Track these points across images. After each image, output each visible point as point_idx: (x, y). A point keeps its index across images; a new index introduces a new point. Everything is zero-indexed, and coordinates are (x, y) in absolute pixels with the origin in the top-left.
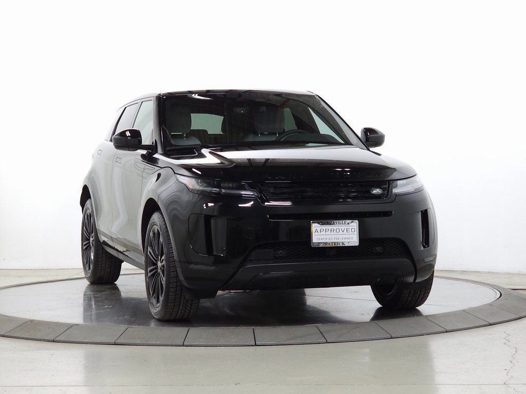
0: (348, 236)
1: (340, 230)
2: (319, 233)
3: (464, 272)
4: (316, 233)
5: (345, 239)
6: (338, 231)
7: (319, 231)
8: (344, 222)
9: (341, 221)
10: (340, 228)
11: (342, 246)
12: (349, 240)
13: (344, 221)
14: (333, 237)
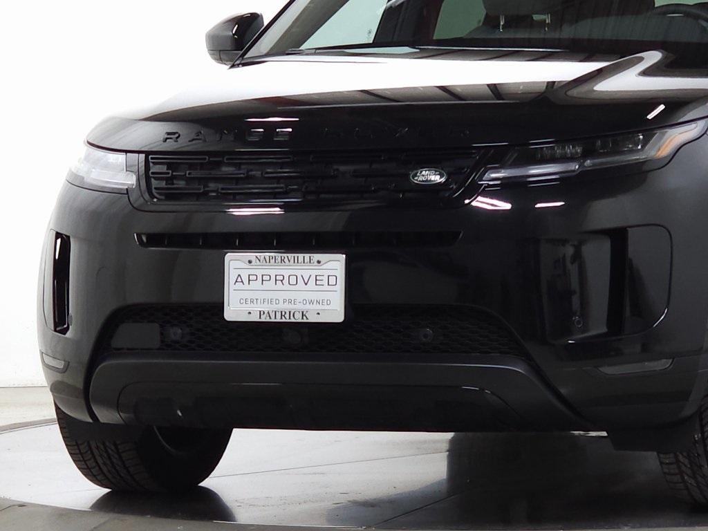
0: (320, 296)
1: (300, 279)
2: (246, 286)
4: (239, 285)
5: (311, 302)
6: (293, 280)
7: (246, 281)
8: (307, 259)
9: (301, 256)
10: (298, 273)
11: (300, 320)
12: (319, 307)
13: (307, 256)
14: (281, 296)
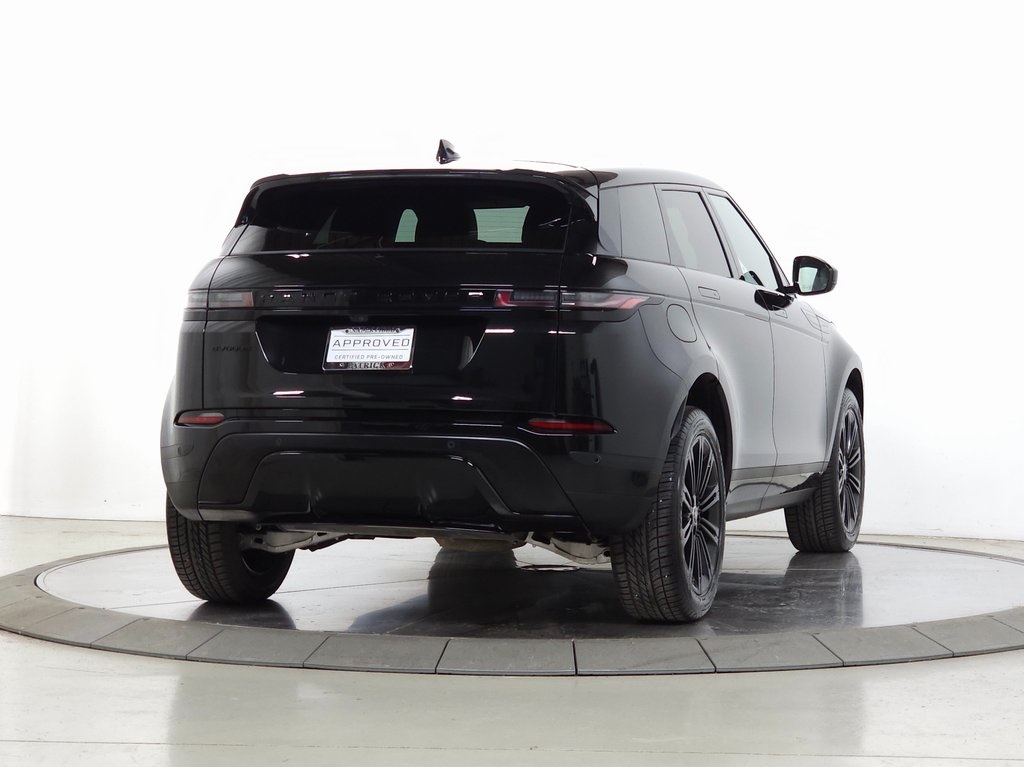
3: (999, 542)
